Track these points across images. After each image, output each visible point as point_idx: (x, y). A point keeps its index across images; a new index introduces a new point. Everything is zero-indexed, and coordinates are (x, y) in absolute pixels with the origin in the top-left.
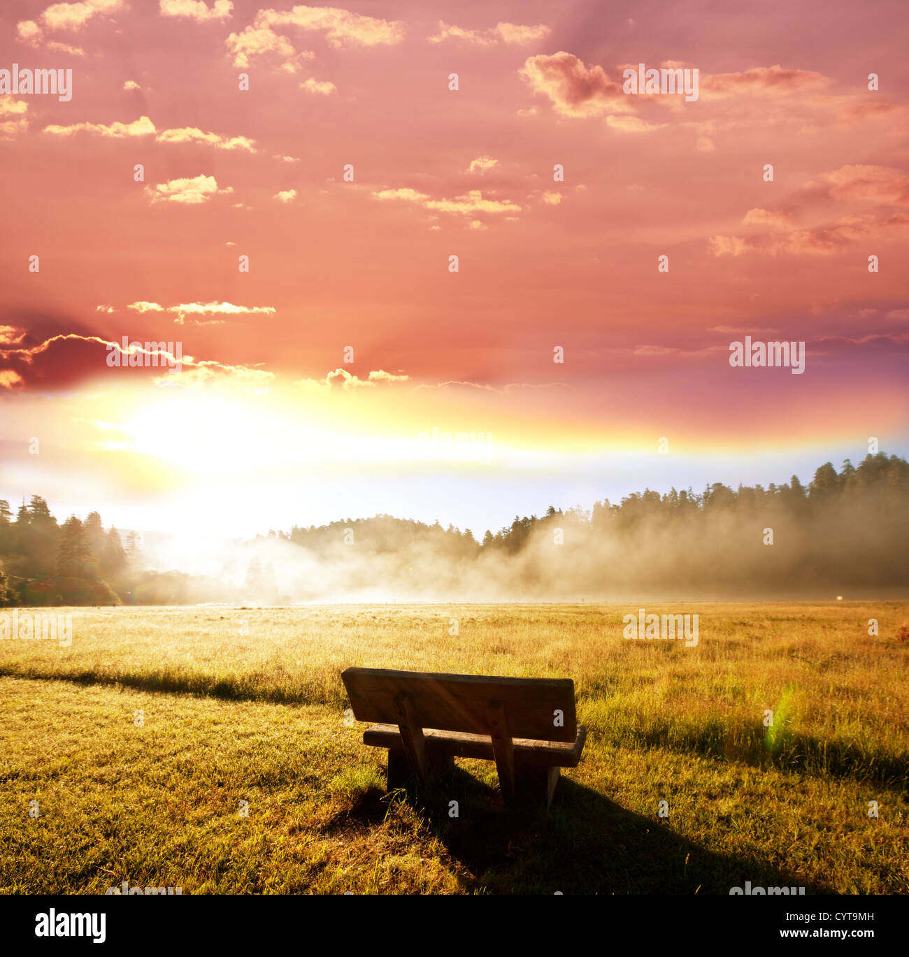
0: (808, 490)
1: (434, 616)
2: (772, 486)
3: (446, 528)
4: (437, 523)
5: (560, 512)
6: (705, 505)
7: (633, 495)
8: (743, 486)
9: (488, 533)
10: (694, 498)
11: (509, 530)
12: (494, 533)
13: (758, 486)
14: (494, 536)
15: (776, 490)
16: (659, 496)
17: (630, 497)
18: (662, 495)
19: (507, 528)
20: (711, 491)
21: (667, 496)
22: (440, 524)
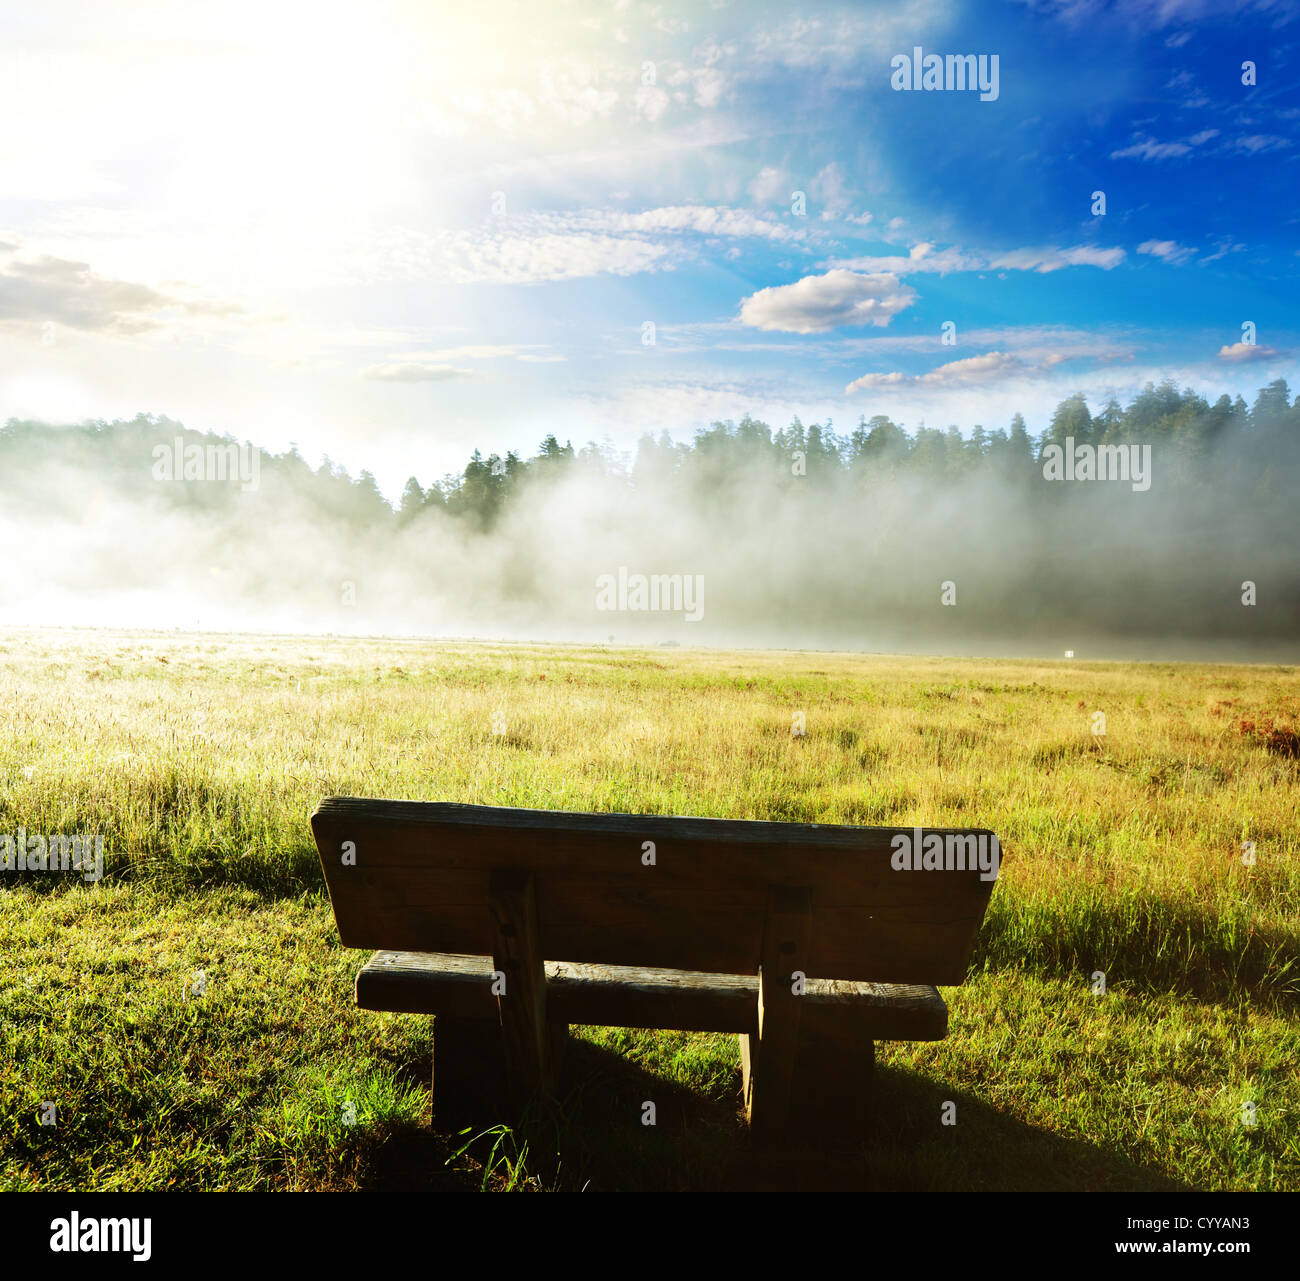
0: (1038, 444)
1: (308, 662)
2: (979, 430)
3: (315, 465)
4: (294, 450)
5: (569, 449)
6: (854, 459)
7: (719, 425)
8: (926, 427)
9: (413, 484)
10: (835, 443)
11: (458, 481)
12: (426, 486)
13: (954, 428)
14: (425, 492)
15: (984, 439)
16: (769, 432)
17: (712, 430)
18: (775, 432)
19: (454, 476)
20: (868, 431)
21: (785, 433)
22: (300, 453)
